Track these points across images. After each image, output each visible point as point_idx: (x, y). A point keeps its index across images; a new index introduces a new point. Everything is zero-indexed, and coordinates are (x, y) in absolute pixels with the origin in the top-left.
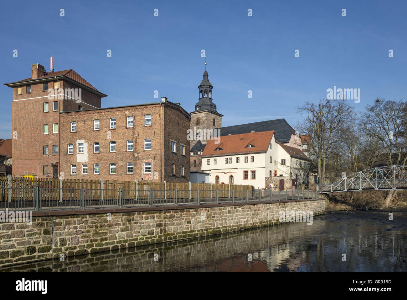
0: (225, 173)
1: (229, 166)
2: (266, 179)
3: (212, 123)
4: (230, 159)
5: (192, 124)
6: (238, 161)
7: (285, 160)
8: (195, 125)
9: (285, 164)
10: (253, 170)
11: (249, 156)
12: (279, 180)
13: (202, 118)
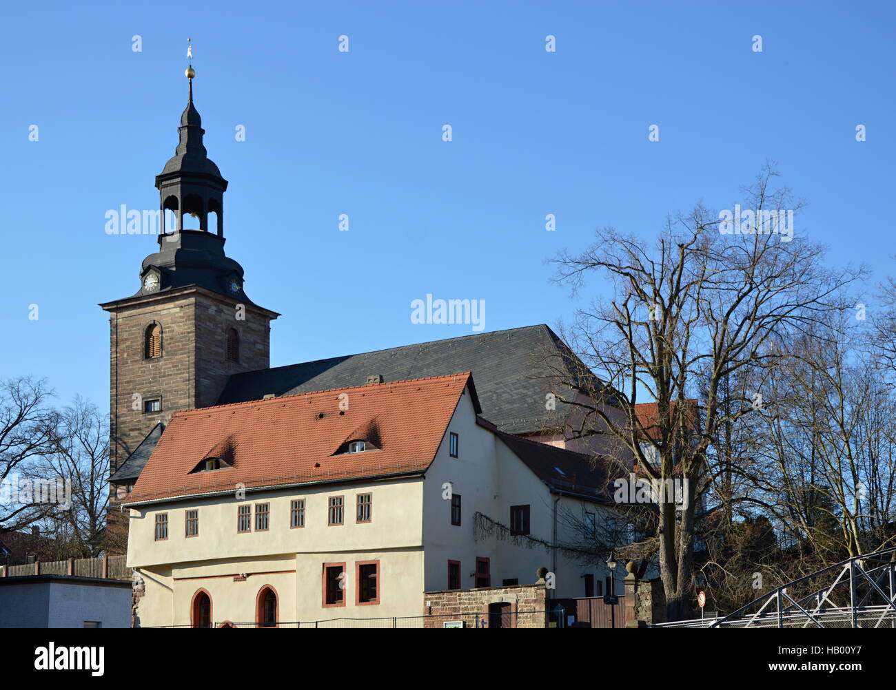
0: (238, 578)
1: (254, 542)
2: (429, 603)
3: (221, 350)
4: (263, 510)
5: (123, 351)
6: (298, 519)
7: (526, 508)
8: (137, 358)
9: (526, 531)
10: (369, 558)
11: (350, 496)
12: (487, 604)
13: (175, 327)
